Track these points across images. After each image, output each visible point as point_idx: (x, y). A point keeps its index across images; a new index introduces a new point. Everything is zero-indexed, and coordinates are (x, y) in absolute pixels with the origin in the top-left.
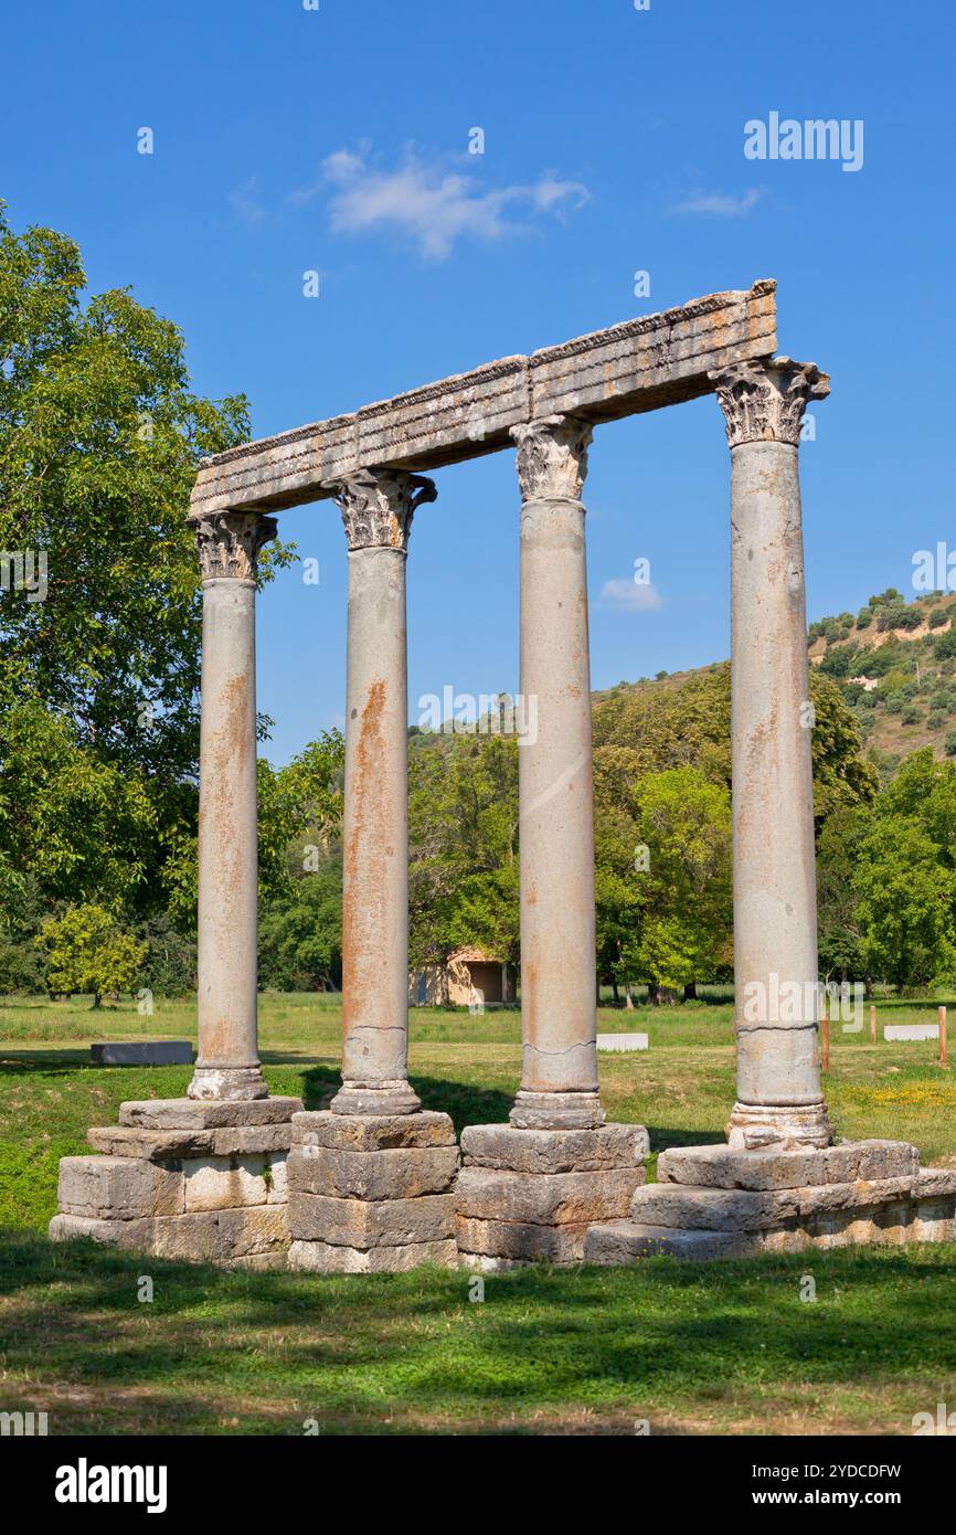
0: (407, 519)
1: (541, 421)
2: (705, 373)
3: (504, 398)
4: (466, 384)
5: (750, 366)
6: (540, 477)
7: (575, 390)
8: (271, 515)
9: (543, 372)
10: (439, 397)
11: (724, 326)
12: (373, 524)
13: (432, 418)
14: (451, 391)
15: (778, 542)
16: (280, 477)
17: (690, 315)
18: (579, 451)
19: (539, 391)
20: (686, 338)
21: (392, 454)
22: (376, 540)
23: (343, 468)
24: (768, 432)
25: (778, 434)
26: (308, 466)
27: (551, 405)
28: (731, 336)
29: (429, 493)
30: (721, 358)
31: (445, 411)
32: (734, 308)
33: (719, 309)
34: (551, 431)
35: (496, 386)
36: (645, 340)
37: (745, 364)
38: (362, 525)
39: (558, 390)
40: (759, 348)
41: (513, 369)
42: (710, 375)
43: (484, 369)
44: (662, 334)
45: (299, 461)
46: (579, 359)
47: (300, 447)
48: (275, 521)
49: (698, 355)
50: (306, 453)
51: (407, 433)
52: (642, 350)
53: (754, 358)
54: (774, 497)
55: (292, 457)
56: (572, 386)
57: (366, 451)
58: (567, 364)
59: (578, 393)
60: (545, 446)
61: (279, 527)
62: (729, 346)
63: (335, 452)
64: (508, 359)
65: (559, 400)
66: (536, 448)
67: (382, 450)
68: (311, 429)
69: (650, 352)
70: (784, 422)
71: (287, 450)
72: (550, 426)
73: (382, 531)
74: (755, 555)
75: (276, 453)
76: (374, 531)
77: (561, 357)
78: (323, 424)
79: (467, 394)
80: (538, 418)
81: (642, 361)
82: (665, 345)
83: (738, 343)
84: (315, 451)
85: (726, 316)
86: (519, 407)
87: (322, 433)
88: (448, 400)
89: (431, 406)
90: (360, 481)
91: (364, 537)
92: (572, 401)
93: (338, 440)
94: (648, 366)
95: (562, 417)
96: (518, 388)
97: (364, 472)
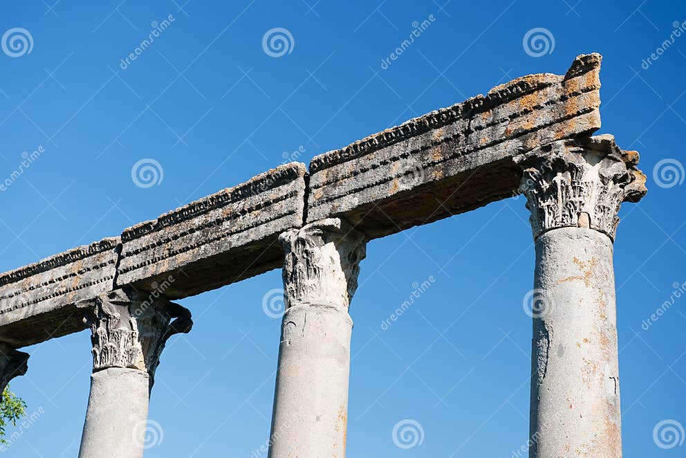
0: (158, 346)
1: (315, 223)
2: (511, 157)
3: (276, 206)
4: (236, 197)
5: (567, 145)
6: (308, 282)
7: (356, 191)
8: (22, 350)
9: (320, 177)
10: (206, 212)
11: (535, 108)
12: (122, 343)
13: (197, 233)
14: (221, 205)
15: (596, 339)
16: (36, 302)
17: (492, 103)
18: (351, 262)
19: (316, 194)
20: (488, 125)
21: (152, 270)
22: (122, 361)
23: (100, 290)
24: (584, 217)
25: (595, 222)
26: (64, 289)
27: (327, 208)
28: (543, 117)
29: (184, 322)
30: (530, 141)
31: (210, 225)
32: (548, 89)
33: (532, 92)
34: (327, 234)
35: (271, 195)
36: (438, 134)
37: (560, 142)
38: (110, 344)
39: (336, 192)
40: (578, 125)
41: (291, 175)
42: (516, 159)
43: (259, 178)
44: (459, 126)
45: (56, 286)
46: (362, 160)
47: (60, 272)
48: (27, 356)
49: (501, 141)
50: (65, 277)
51: (169, 250)
52: (436, 143)
53: (572, 136)
54: (590, 288)
55: (50, 282)
56: (354, 187)
57: (126, 271)
58: (348, 167)
59: (358, 194)
60: (316, 249)
61: (29, 362)
62: (540, 127)
63: (93, 275)
64: (284, 166)
65: (336, 203)
66: (306, 252)
67: (142, 269)
68: (73, 253)
69: (445, 144)
70: (603, 209)
71: (46, 276)
72: (324, 228)
73: (130, 354)
74: (566, 351)
75: (34, 280)
76: (122, 350)
77: (342, 161)
78: (85, 248)
79: (237, 206)
80: (311, 222)
81: (434, 155)
82: (463, 135)
83: (551, 124)
84: (74, 275)
85: (538, 98)
86: (291, 213)
87: (83, 257)
88: (218, 213)
89: (197, 221)
90: (115, 299)
91: (111, 356)
92: (349, 203)
93: (98, 263)
94: (442, 158)
95: (338, 221)
96: (294, 194)
97: (119, 292)
